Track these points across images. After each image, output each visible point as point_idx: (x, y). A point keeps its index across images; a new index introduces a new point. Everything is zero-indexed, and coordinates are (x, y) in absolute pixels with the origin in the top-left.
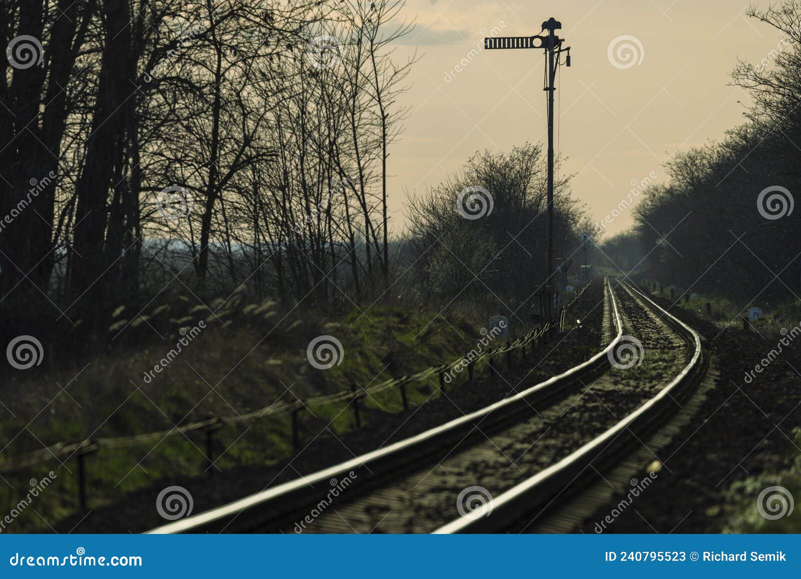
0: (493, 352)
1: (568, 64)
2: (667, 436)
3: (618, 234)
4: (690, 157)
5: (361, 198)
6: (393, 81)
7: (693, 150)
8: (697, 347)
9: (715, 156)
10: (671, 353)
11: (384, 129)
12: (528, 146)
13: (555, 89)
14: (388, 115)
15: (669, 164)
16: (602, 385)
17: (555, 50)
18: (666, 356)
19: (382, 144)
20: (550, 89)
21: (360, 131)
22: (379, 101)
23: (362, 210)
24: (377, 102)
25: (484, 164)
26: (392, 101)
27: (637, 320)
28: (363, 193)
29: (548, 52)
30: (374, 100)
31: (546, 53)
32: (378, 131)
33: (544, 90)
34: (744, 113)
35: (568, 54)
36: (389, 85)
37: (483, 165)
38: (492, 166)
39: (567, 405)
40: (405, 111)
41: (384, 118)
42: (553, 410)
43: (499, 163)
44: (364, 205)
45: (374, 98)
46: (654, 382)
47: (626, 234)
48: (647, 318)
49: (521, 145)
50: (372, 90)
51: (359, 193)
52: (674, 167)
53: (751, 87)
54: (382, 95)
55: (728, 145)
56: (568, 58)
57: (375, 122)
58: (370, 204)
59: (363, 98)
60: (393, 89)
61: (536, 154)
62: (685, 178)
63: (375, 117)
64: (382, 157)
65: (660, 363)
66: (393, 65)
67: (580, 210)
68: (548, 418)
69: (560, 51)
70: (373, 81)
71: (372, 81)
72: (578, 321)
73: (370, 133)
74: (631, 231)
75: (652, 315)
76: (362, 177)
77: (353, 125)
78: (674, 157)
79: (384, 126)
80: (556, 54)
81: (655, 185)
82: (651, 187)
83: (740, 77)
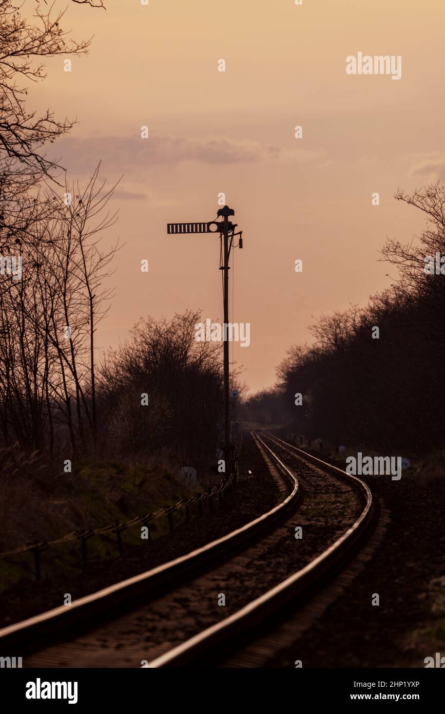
0: (189, 501)
1: (241, 246)
2: (367, 554)
3: (261, 391)
4: (334, 320)
5: (72, 367)
6: (99, 267)
7: (336, 314)
8: (367, 491)
9: (358, 319)
10: (344, 496)
11: (92, 308)
12: (188, 313)
13: (229, 268)
14: (95, 295)
15: (315, 327)
16: (298, 521)
17: (229, 234)
18: (340, 499)
19: (90, 321)
20: (225, 268)
21: (70, 310)
22: (87, 284)
23: (73, 378)
24: (85, 285)
25: (148, 330)
26: (98, 283)
27: (300, 471)
28: (74, 363)
29: (223, 236)
30: (82, 283)
31: (221, 236)
32: (86, 309)
33: (220, 269)
34: (392, 285)
35: (241, 237)
36: (95, 270)
37: (146, 331)
38: (157, 331)
39: (278, 536)
40: (109, 292)
41: (91, 298)
42: (269, 539)
43: (163, 328)
44: (74, 373)
45: (82, 281)
46: (340, 519)
47: (269, 390)
48: (309, 469)
49: (182, 313)
50: (81, 275)
51: (71, 363)
52: (320, 330)
53: (399, 263)
54: (89, 279)
55: (372, 310)
56: (241, 241)
57: (84, 302)
58: (80, 372)
59: (73, 282)
60: (99, 273)
61: (196, 320)
62: (329, 339)
63: (84, 297)
64: (90, 332)
65: (338, 504)
66: (99, 253)
67: (237, 371)
68: (269, 544)
69: (233, 234)
70: (82, 267)
71: (80, 267)
72: (250, 472)
73: (79, 312)
74: (274, 388)
75: (311, 466)
76: (73, 349)
77: (65, 304)
78: (319, 321)
79: (91, 305)
80: (230, 238)
81: (298, 346)
82: (295, 348)
83: (389, 253)
